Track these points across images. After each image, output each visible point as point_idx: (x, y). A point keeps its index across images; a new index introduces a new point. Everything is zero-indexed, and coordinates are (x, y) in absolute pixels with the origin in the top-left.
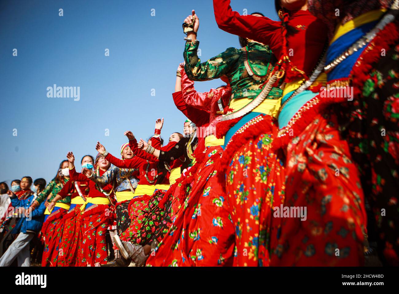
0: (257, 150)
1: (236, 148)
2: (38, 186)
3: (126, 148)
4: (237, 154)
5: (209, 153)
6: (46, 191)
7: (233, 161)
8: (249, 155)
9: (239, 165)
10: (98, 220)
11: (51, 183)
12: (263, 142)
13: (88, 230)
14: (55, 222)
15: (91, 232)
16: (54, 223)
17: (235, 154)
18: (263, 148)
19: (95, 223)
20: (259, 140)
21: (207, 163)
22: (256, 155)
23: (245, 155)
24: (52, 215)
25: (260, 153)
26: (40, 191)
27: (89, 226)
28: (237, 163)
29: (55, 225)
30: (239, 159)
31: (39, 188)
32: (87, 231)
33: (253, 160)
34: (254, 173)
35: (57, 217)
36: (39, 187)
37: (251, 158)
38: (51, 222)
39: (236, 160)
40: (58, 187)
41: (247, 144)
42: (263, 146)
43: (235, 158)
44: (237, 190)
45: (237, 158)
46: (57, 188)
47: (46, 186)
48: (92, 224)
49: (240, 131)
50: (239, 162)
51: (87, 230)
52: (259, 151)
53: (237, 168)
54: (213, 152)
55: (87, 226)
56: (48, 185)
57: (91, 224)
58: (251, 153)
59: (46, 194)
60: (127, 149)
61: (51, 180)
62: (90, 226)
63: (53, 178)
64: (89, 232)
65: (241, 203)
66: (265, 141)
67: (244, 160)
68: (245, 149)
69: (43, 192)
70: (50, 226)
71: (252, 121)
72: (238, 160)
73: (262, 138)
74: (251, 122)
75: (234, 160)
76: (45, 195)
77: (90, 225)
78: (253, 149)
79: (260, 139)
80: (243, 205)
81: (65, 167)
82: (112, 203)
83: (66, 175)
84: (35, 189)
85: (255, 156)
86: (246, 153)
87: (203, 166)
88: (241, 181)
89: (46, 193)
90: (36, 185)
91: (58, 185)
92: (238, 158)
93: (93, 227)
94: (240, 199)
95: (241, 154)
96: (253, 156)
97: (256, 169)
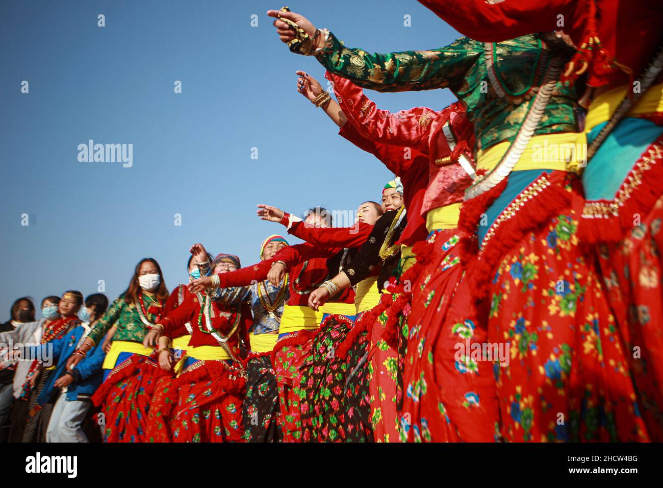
0: (547, 251)
1: (504, 249)
2: (93, 307)
3: (270, 245)
4: (507, 259)
5: (443, 243)
6: (108, 318)
7: (499, 275)
8: (532, 262)
9: (512, 282)
10: (207, 392)
11: (117, 302)
12: (558, 233)
13: (185, 409)
14: (123, 384)
15: (191, 413)
16: (121, 385)
17: (503, 260)
18: (560, 247)
19: (199, 397)
20: (549, 230)
21: (442, 264)
22: (547, 261)
23: (524, 262)
24: (117, 370)
25: (555, 256)
26: (96, 319)
27: (187, 402)
28: (507, 279)
29: (123, 389)
30: (510, 270)
31: (95, 313)
32: (182, 411)
33: (541, 272)
34: (545, 298)
35: (127, 374)
36: (95, 310)
37: (537, 267)
38: (116, 384)
39: (504, 272)
40: (131, 311)
41: (524, 241)
42: (559, 243)
43: (502, 268)
44: (510, 330)
45: (505, 267)
46: (128, 312)
47: (109, 307)
48: (195, 398)
49: (508, 214)
50: (511, 277)
51: (182, 409)
52: (551, 251)
53: (507, 287)
54: (451, 240)
55: (183, 401)
56: (112, 306)
57: (191, 398)
58: (537, 258)
59: (109, 325)
60: (272, 247)
61: (118, 296)
62: (189, 402)
63: (122, 292)
64: (186, 413)
65: (521, 356)
66: (563, 231)
67: (522, 271)
68: (522, 250)
69: (103, 320)
70: (113, 392)
71: (528, 190)
72: (508, 273)
73: (554, 226)
74: (526, 192)
75: (500, 271)
76: (106, 326)
77: (190, 400)
78: (539, 250)
79: (551, 228)
80: (524, 358)
81: (146, 273)
82: (233, 359)
83: (147, 288)
84: (86, 313)
85: (545, 263)
86: (527, 258)
87: (435, 270)
88: (517, 313)
89: (108, 322)
90: (88, 306)
91: (132, 306)
92: (508, 268)
93: (195, 406)
94: (517, 347)
95: (515, 260)
96: (540, 263)
97: (550, 290)
